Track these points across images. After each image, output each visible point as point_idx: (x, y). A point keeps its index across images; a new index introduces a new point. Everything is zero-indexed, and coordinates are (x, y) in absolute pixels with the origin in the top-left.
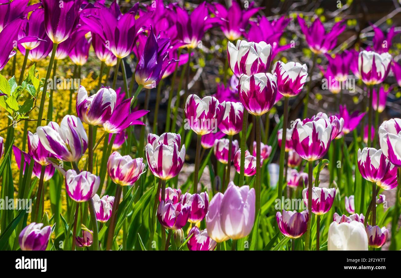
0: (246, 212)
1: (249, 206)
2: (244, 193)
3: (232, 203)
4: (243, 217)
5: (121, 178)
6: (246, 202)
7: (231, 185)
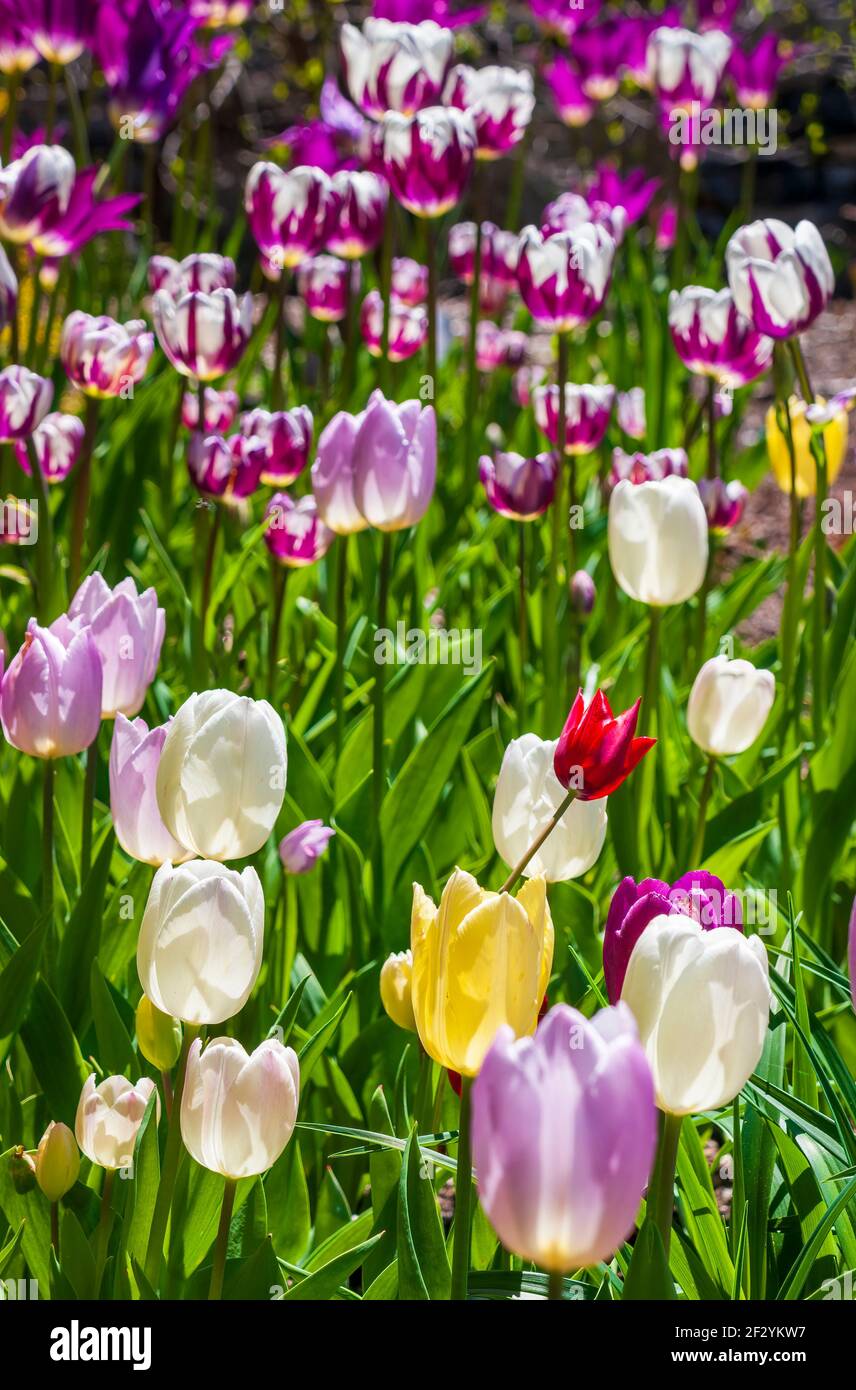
0: (415, 465)
1: (420, 450)
2: (408, 420)
3: (380, 444)
4: (406, 475)
5: (104, 384)
6: (416, 441)
7: (375, 399)
